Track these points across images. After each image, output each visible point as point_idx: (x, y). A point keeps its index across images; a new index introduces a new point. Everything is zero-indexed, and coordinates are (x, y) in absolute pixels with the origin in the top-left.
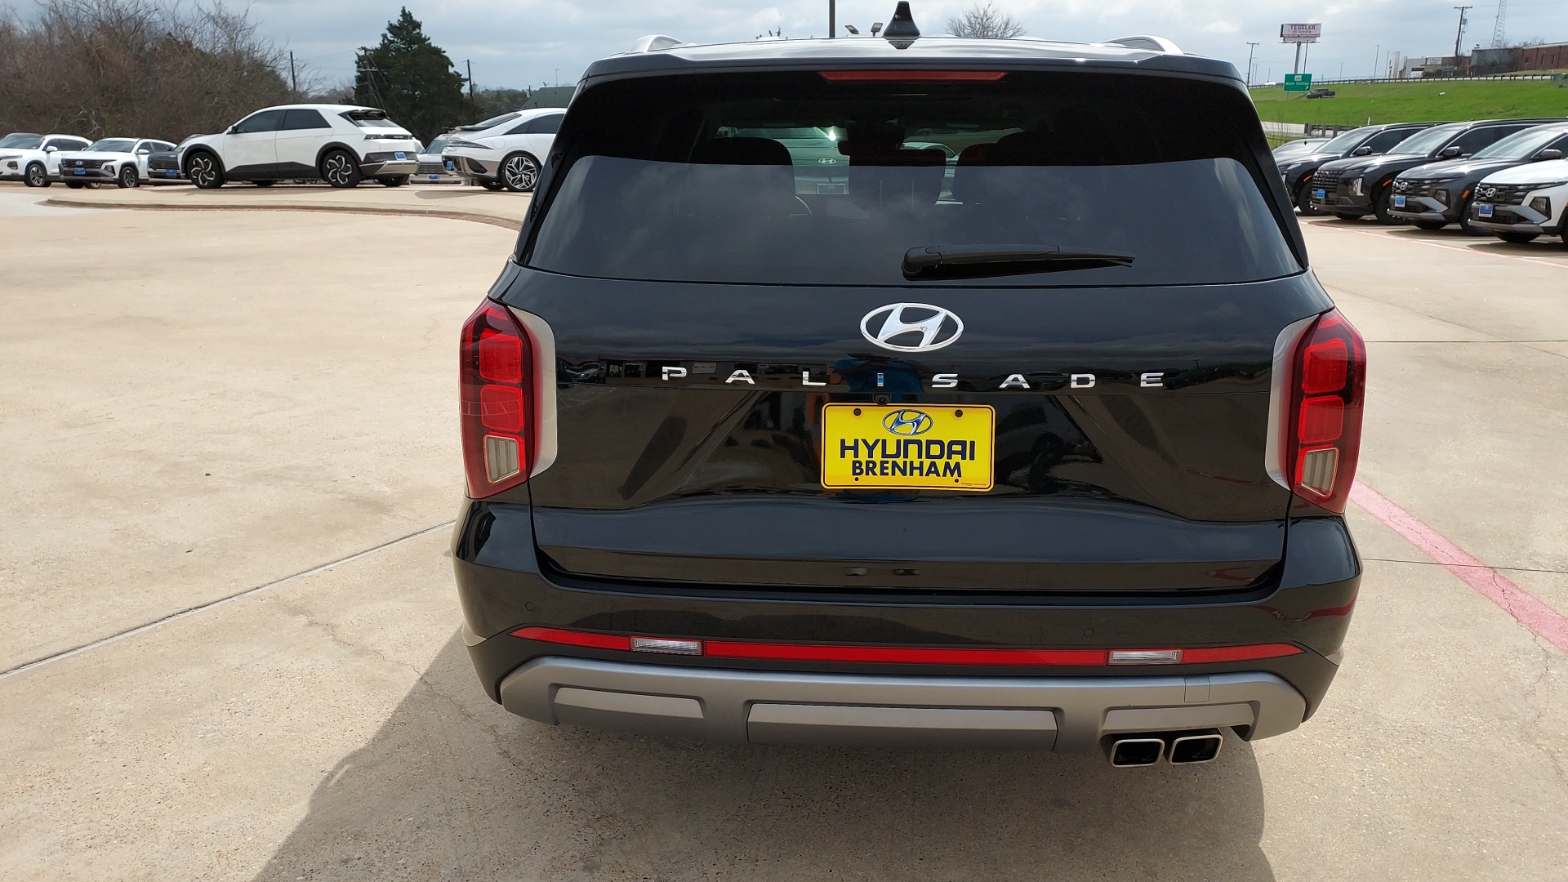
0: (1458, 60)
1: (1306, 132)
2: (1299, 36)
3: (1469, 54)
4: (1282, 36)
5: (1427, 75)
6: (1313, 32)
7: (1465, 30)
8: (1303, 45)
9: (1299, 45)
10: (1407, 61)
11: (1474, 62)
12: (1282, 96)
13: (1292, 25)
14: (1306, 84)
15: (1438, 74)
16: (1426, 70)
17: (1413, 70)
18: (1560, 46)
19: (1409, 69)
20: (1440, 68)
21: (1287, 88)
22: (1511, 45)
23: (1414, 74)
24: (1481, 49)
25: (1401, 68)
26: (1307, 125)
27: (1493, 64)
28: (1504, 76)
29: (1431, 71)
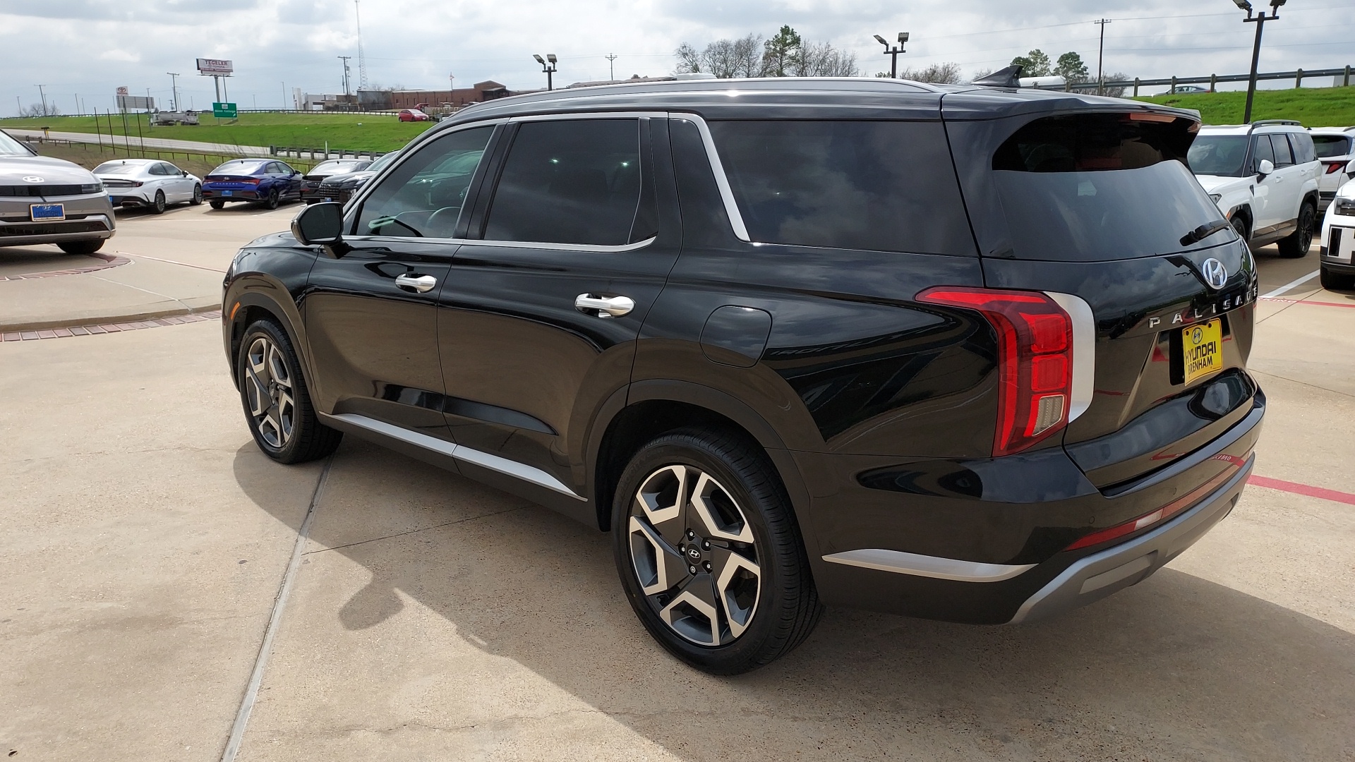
0: (348, 98)
1: (272, 153)
2: (214, 70)
3: (355, 94)
4: (199, 69)
5: (328, 109)
6: (226, 67)
7: (350, 75)
8: (220, 79)
9: (216, 78)
10: (307, 97)
11: (360, 100)
12: (214, 121)
13: (206, 61)
14: (233, 112)
15: (336, 108)
16: (326, 104)
17: (315, 103)
18: (417, 93)
19: (310, 103)
20: (336, 103)
21: (217, 115)
22: (383, 89)
23: (316, 107)
24: (362, 90)
25: (304, 102)
26: (271, 147)
27: (374, 103)
28: (387, 112)
29: (330, 105)
